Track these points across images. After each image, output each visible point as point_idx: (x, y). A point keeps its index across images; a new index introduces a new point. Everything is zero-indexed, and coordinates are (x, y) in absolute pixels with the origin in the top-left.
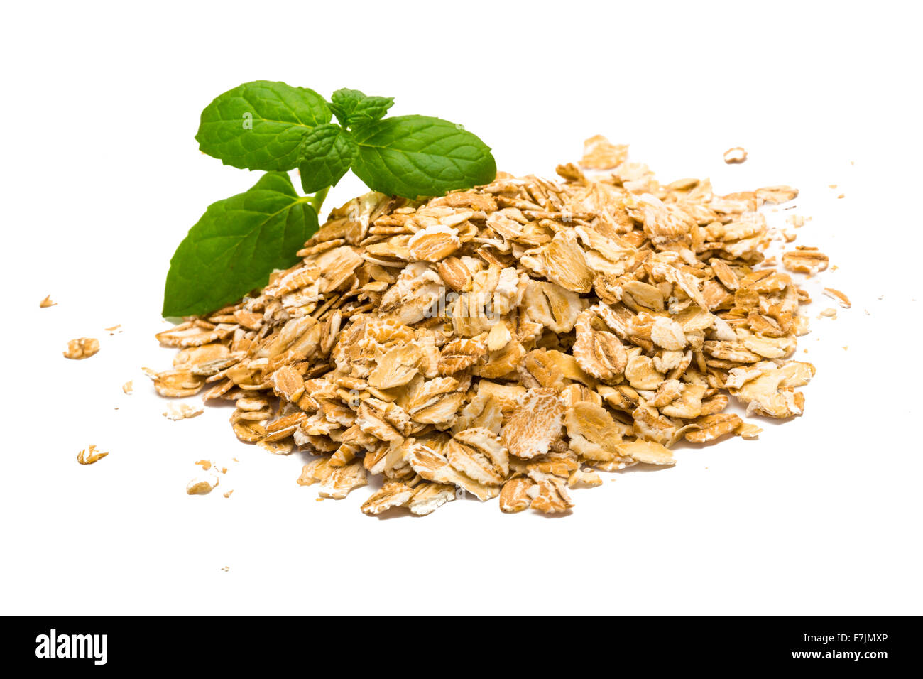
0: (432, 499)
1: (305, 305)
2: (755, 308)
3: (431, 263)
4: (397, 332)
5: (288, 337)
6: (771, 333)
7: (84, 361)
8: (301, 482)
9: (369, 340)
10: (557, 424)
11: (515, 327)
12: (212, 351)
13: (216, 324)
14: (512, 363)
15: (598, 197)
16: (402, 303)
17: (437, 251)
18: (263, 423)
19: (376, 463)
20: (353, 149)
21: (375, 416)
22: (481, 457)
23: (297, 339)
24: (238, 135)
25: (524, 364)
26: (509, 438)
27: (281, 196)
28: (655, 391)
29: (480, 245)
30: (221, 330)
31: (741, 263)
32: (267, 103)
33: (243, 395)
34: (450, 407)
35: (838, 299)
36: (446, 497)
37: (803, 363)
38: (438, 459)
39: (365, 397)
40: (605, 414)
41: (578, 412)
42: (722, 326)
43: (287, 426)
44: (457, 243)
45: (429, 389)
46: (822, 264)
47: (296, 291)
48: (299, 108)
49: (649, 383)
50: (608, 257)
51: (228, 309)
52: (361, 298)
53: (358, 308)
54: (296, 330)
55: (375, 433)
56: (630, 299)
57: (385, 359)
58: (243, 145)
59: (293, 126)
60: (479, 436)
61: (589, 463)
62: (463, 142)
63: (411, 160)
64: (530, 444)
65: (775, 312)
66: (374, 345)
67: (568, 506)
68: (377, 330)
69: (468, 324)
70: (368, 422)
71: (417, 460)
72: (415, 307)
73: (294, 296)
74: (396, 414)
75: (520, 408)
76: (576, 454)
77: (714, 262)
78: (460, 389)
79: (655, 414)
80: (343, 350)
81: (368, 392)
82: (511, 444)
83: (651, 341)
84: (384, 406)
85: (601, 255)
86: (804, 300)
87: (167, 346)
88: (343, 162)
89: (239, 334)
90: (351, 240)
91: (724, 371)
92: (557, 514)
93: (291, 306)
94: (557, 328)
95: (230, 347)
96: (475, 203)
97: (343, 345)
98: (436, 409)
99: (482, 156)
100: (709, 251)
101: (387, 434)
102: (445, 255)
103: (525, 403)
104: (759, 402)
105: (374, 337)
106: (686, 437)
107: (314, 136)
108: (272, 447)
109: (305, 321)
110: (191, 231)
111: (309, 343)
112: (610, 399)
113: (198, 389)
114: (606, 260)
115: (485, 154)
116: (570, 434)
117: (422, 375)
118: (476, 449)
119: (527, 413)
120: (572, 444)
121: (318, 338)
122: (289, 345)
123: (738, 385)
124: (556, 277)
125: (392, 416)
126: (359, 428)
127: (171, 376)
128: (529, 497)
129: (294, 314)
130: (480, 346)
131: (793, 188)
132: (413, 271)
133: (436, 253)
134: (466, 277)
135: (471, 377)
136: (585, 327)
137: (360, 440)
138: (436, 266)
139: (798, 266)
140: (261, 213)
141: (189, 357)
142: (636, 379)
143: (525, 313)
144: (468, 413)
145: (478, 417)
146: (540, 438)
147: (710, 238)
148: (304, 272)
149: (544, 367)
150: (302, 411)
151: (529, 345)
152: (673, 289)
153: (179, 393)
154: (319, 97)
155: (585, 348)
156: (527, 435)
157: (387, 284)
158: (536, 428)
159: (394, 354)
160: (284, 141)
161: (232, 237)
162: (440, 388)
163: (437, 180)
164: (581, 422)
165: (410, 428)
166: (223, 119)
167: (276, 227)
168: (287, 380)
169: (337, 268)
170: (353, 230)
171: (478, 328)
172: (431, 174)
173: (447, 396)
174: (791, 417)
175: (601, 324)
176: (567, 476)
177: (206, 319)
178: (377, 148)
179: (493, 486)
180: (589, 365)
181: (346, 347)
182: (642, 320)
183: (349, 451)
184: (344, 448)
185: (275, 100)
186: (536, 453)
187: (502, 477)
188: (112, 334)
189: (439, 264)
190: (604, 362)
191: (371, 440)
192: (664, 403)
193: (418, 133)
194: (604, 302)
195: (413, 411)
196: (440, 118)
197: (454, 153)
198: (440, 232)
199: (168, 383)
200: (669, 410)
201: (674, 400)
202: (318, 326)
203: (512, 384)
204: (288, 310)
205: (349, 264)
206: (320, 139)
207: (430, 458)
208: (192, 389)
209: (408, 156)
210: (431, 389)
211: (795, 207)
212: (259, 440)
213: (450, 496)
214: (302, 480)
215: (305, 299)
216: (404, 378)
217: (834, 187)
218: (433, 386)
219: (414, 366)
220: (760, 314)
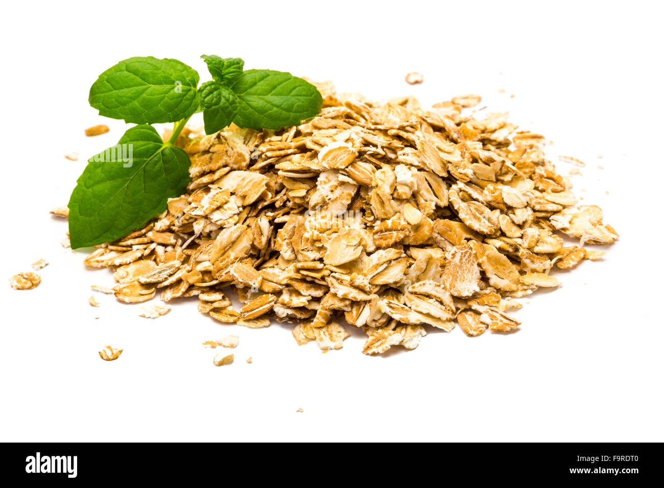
0: (415, 336)
1: (230, 217)
3: (340, 169)
5: (225, 242)
6: (556, 190)
9: (313, 232)
10: (477, 270)
11: (416, 206)
12: (142, 266)
14: (428, 232)
16: (327, 201)
17: (343, 160)
18: (231, 308)
19: (357, 319)
21: (344, 285)
22: (434, 302)
23: (233, 243)
24: (134, 100)
25: (437, 232)
26: (448, 285)
27: (151, 145)
28: (522, 238)
29: (365, 152)
30: (137, 251)
31: (501, 146)
32: (152, 73)
33: (199, 292)
34: (399, 270)
36: (421, 334)
37: (592, 206)
38: (403, 308)
39: (326, 273)
40: (505, 258)
41: (489, 259)
43: (261, 306)
44: (355, 152)
45: (377, 260)
46: (542, 141)
47: (218, 208)
48: (173, 73)
49: (516, 233)
50: (446, 150)
51: (136, 234)
52: (278, 205)
53: (276, 213)
54: (230, 236)
55: (350, 297)
56: (476, 178)
57: (332, 243)
58: (141, 106)
60: (428, 286)
62: (296, 84)
63: (266, 101)
64: (466, 286)
66: (318, 235)
67: (517, 324)
69: (384, 209)
70: (341, 291)
71: (392, 311)
72: (339, 203)
73: (218, 212)
74: (361, 280)
75: (450, 262)
76: (495, 288)
80: (284, 243)
81: (327, 269)
82: (451, 289)
83: (505, 204)
84: (347, 278)
87: (97, 268)
88: (232, 108)
89: (160, 250)
90: (235, 166)
91: (547, 219)
92: (513, 331)
93: (220, 220)
94: (441, 204)
95: (155, 260)
98: (387, 273)
101: (361, 297)
102: (350, 162)
103: (453, 258)
104: (591, 234)
105: (315, 229)
106: (559, 266)
108: (252, 324)
109: (237, 228)
111: (245, 243)
112: (501, 247)
113: (154, 294)
114: (445, 152)
116: (489, 275)
117: (364, 251)
118: (428, 296)
119: (456, 265)
120: (492, 282)
121: (252, 239)
122: (226, 249)
123: (565, 226)
124: (433, 167)
125: (357, 283)
126: (335, 295)
127: (124, 288)
128: (484, 323)
129: (225, 225)
130: (403, 223)
131: (475, 94)
132: (326, 178)
133: (343, 162)
134: (371, 176)
137: (338, 305)
138: (346, 171)
140: (139, 159)
141: (127, 272)
142: (508, 231)
144: (413, 272)
145: (423, 273)
146: (470, 281)
148: (217, 194)
149: (451, 231)
150: (268, 293)
152: (503, 166)
153: (140, 299)
155: (467, 215)
156: (460, 280)
157: (305, 191)
158: (465, 275)
159: (338, 239)
160: (173, 99)
161: (117, 180)
162: (385, 257)
163: (291, 113)
164: (492, 265)
165: (372, 289)
166: (115, 89)
167: (157, 167)
169: (245, 186)
170: (235, 159)
171: (392, 211)
172: (286, 110)
173: (393, 262)
175: (467, 197)
177: (115, 243)
178: (239, 96)
179: (450, 320)
180: (476, 226)
181: (287, 241)
182: (493, 190)
183: (326, 314)
184: (320, 313)
185: (154, 70)
186: (473, 292)
187: (453, 313)
188: (41, 268)
189: (346, 169)
190: (485, 222)
191: (348, 302)
192: (532, 245)
193: (262, 82)
194: (460, 181)
195: (370, 276)
198: (339, 146)
199: (126, 293)
200: (537, 249)
201: (538, 242)
202: (249, 230)
203: (431, 247)
204: (219, 223)
205: (255, 182)
206: (211, 92)
207: (398, 308)
208: (149, 294)
209: (262, 99)
210: (379, 259)
211: (485, 107)
212: (238, 320)
213: (424, 332)
214: (300, 341)
215: (230, 213)
216: (354, 254)
217: (502, 91)
218: (379, 256)
219: (359, 244)
220: (541, 177)
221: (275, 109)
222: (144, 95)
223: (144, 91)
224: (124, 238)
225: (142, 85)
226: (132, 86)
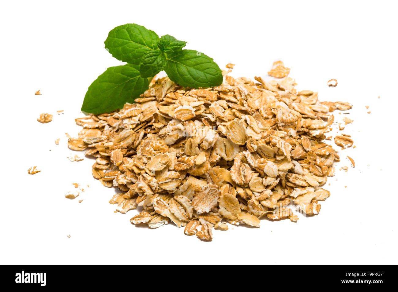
0: (158, 222)
1: (131, 125)
2: (314, 162)
3: (181, 121)
4: (162, 147)
5: (122, 136)
6: (317, 174)
7: (45, 124)
8: (111, 202)
9: (150, 148)
10: (216, 200)
11: (209, 155)
12: (94, 132)
13: (100, 120)
14: (204, 171)
15: (262, 100)
16: (167, 135)
18: (104, 171)
19: (141, 202)
20: (164, 63)
21: (145, 182)
22: (182, 209)
23: (126, 138)
24: (120, 46)
25: (209, 173)
26: (195, 203)
28: (260, 193)
29: (204, 117)
30: (101, 123)
31: (314, 139)
32: (135, 35)
33: (100, 156)
34: (174, 185)
35: (350, 162)
36: (164, 222)
37: (325, 190)
38: (165, 205)
39: (143, 172)
40: (236, 200)
41: (225, 198)
42: (298, 167)
43: (112, 176)
44: (194, 115)
45: (168, 175)
46: (349, 144)
47: (129, 118)
48: (148, 39)
49: (258, 189)
51: (106, 115)
52: (153, 127)
53: (151, 131)
54: (125, 134)
55: (143, 189)
56: (260, 151)
57: (155, 158)
58: (122, 51)
59: (143, 47)
61: (225, 219)
62: (211, 67)
63: (189, 71)
64: (203, 207)
65: (321, 165)
66: (152, 151)
67: (211, 237)
68: (154, 145)
69: (190, 150)
70: (142, 184)
71: (156, 205)
72: (171, 138)
73: (128, 120)
74: (153, 183)
75: (202, 191)
76: (221, 214)
77: (303, 137)
78: (180, 178)
79: (257, 203)
81: (145, 170)
82: (195, 205)
83: (264, 172)
84: (149, 178)
85: (253, 129)
86: (337, 160)
87: (79, 125)
88: (158, 68)
89: (107, 128)
90: (158, 99)
91: (292, 188)
92: (205, 240)
93: (126, 124)
94: (226, 159)
95: (102, 132)
96: (207, 97)
97: (141, 147)
98: (169, 184)
99: (218, 74)
100: (302, 131)
101: (148, 191)
102: (188, 119)
103: (205, 190)
105: (153, 147)
106: (267, 216)
107: (149, 55)
108: (104, 183)
109: (130, 131)
110: (99, 77)
111: (129, 141)
112: (240, 194)
113: (84, 149)
114: (255, 132)
115: (219, 73)
116: (220, 206)
117: (167, 167)
118: (181, 205)
119: (204, 194)
120: (220, 210)
121: (134, 140)
122: (122, 140)
123: (295, 196)
124: (231, 138)
125: (151, 183)
126: (138, 185)
127: (75, 140)
128: (197, 230)
129: (126, 127)
130: (192, 161)
131: (350, 105)
132: (174, 123)
133: (184, 117)
134: (194, 130)
135: (186, 173)
136: (238, 160)
137: (137, 190)
138: (183, 123)
139: (339, 143)
140: (127, 77)
141: (85, 133)
142: (253, 187)
143: (215, 150)
144: (181, 189)
145: (185, 191)
146: (207, 206)
147: (304, 126)
148: (135, 110)
149: (216, 175)
150: (119, 171)
151: (213, 164)
152: (278, 151)
153: (76, 149)
154: (157, 36)
155: (235, 170)
156: (202, 203)
157: (163, 125)
158: (207, 201)
159: (159, 156)
160: (138, 53)
161: (114, 84)
162: (173, 176)
163: (196, 82)
164: (225, 202)
165: (157, 190)
166: (116, 37)
167: (132, 84)
168: (117, 155)
169: (148, 111)
170: (159, 95)
171: (194, 153)
172: (194, 79)
173: (174, 180)
174: (313, 215)
175: (245, 160)
176: (215, 224)
177: (97, 116)
178: (176, 63)
179: (184, 222)
180: (235, 178)
182: (262, 162)
183: (132, 194)
184: (131, 191)
185: (138, 34)
186: (204, 212)
187: (189, 219)
188: (59, 114)
189: (184, 122)
190: (242, 177)
191: (141, 191)
192: (262, 199)
193: (194, 59)
194: (249, 151)
195: (160, 183)
196: (204, 54)
197: (206, 71)
198: (188, 109)
199: (74, 143)
200: (264, 203)
201: (267, 199)
202: (135, 135)
203: (202, 179)
204: (125, 125)
205: (152, 111)
206: (151, 56)
207: (162, 205)
208: (82, 148)
209: (187, 69)
210: (169, 175)
211: (349, 113)
212: (101, 179)
213: (166, 222)
214: (111, 201)
215: (132, 122)
216: (160, 168)
217: (367, 107)
218: (170, 174)
219: (165, 164)
220: (315, 165)
221: (189, 76)
222: (126, 45)
223: (127, 43)
224: (101, 114)
225: (128, 40)
226: (123, 39)
